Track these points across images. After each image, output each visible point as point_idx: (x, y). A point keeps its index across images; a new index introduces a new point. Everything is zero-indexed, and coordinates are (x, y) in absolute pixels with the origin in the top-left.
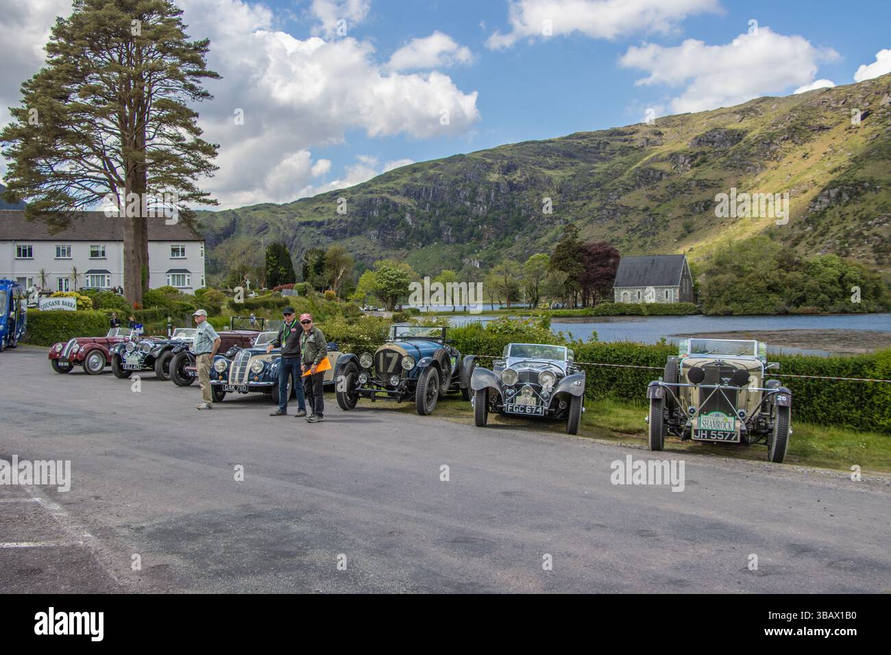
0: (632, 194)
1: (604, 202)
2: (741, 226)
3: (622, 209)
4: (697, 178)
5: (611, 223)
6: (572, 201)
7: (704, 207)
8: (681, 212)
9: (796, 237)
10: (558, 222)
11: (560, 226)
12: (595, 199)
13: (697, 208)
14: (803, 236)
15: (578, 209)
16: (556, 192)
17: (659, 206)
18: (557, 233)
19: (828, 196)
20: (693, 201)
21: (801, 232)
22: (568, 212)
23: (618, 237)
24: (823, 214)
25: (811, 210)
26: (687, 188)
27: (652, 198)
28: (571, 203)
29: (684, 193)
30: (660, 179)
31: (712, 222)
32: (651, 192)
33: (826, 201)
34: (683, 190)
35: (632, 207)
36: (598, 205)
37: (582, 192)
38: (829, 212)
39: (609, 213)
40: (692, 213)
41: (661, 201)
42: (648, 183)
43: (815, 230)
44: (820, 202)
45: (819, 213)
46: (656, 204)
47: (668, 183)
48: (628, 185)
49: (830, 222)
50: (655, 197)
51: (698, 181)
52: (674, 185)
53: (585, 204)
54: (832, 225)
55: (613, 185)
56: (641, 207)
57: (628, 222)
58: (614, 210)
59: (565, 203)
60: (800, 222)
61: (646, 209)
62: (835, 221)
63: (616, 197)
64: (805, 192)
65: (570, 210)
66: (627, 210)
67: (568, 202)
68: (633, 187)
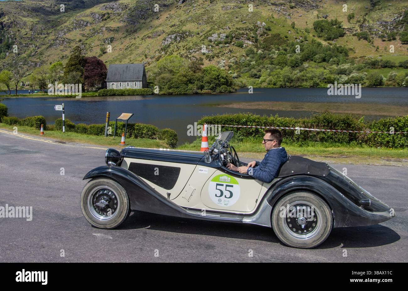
0: (71, 33)
1: (57, 37)
2: (130, 51)
3: (67, 40)
4: (106, 26)
5: (62, 47)
6: (38, 35)
7: (110, 41)
8: (99, 43)
9: (157, 57)
10: (31, 46)
11: (32, 48)
12: (51, 35)
13: (107, 41)
14: (161, 56)
15: (43, 39)
16: (29, 30)
17: (87, 39)
18: (31, 52)
19: (171, 38)
20: (105, 37)
21: (160, 54)
22: (37, 41)
23: (66, 55)
24: (169, 46)
25: (163, 44)
26: (101, 31)
27: (83, 35)
28: (38, 36)
29: (99, 33)
30: (86, 26)
31: (115, 49)
32: (82, 32)
33: (170, 40)
34: (99, 32)
35: (72, 39)
36: (53, 37)
37: (44, 31)
38: (172, 45)
39: (60, 42)
40: (104, 44)
41: (87, 37)
42: (80, 27)
43: (166, 54)
44: (167, 41)
45: (167, 46)
46: (85, 38)
47: (91, 28)
48: (70, 28)
49: (173, 50)
50: (84, 35)
51: (106, 28)
52: (94, 29)
53: (46, 37)
54: (174, 52)
55: (61, 28)
56: (78, 40)
57: (70, 47)
58: (63, 41)
59: (34, 36)
60: (158, 50)
61: (80, 41)
62: (175, 50)
63: (63, 34)
64: (159, 35)
65: (38, 40)
66: (70, 41)
67: (37, 36)
68: (72, 29)
